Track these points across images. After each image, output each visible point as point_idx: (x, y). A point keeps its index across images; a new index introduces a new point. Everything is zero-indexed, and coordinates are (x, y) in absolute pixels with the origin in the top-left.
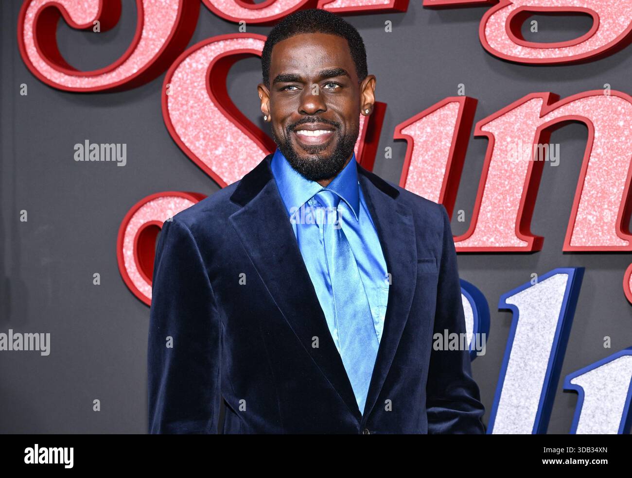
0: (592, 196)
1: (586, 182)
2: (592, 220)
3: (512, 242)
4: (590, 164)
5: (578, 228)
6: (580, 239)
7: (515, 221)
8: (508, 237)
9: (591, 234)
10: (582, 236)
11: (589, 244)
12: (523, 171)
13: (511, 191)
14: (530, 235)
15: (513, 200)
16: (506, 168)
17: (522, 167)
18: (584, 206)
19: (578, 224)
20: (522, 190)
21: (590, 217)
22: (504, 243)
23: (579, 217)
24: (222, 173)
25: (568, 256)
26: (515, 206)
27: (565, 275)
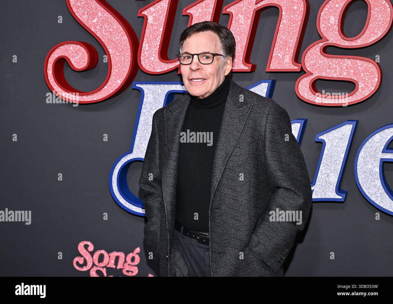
0: (280, 44)
1: (277, 37)
2: (280, 56)
3: (241, 67)
4: (280, 28)
5: (273, 60)
6: (274, 66)
7: (242, 56)
8: (239, 64)
9: (280, 63)
10: (275, 64)
11: (279, 68)
12: (247, 32)
13: (240, 42)
14: (250, 63)
15: (242, 46)
16: (238, 30)
17: (246, 29)
18: (276, 49)
19: (273, 58)
20: (246, 41)
21: (279, 55)
22: (237, 67)
23: (274, 55)
24: (97, 32)
25: (268, 74)
26: (243, 49)
27: (266, 83)
